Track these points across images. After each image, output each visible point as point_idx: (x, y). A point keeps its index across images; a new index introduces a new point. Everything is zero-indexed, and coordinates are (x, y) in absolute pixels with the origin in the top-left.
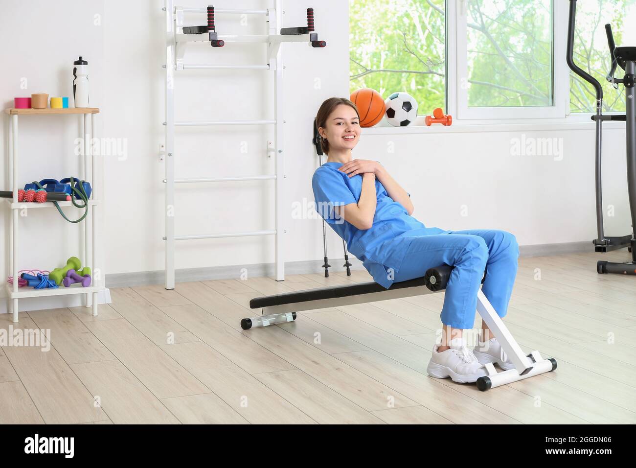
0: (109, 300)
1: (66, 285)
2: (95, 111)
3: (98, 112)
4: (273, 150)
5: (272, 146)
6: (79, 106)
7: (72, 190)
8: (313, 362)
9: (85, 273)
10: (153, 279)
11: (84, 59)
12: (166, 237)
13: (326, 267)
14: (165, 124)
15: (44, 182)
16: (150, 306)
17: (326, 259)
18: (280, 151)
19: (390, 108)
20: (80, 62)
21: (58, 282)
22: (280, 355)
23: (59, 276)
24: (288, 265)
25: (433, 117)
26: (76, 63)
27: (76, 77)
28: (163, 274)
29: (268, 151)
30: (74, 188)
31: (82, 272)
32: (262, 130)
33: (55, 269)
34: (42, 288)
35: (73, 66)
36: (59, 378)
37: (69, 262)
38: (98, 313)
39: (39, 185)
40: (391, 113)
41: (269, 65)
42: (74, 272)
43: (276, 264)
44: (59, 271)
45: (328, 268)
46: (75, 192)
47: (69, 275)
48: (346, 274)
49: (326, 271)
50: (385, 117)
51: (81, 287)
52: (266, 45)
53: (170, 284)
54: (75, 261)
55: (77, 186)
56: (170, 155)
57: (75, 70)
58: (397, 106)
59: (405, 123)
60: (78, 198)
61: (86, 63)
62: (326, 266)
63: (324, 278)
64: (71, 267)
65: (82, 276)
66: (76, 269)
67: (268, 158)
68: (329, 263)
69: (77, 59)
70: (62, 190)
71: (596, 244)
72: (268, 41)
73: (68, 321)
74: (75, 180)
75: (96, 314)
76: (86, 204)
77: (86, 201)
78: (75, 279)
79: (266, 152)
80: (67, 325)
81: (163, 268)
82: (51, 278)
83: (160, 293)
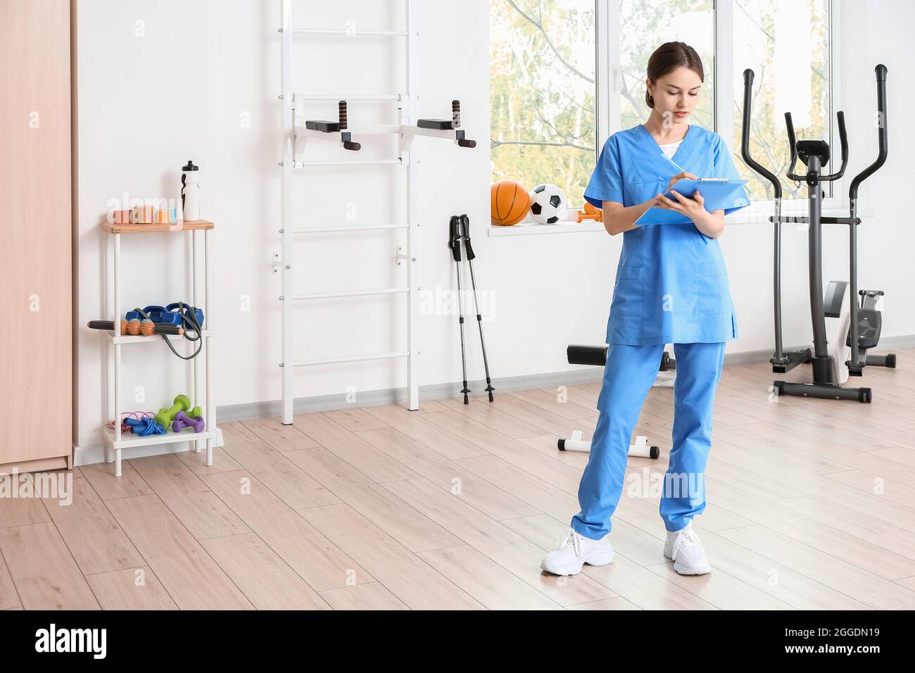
0: (221, 443)
1: (176, 430)
2: (209, 226)
3: (213, 227)
4: (403, 257)
5: (403, 252)
6: (189, 218)
7: (183, 319)
8: (481, 532)
9: (196, 414)
10: (266, 412)
11: (194, 164)
12: (283, 364)
13: (466, 393)
14: (282, 231)
15: (148, 309)
16: (271, 450)
17: (465, 383)
18: (414, 260)
19: (536, 203)
20: (190, 167)
21: (166, 427)
22: (442, 524)
23: (166, 419)
24: (422, 390)
25: (584, 212)
26: (185, 169)
27: (185, 185)
28: (280, 404)
29: (398, 257)
30: (184, 317)
31: (193, 412)
32: (391, 234)
33: (161, 410)
34: (148, 434)
35: (181, 173)
36: (192, 561)
37: (176, 401)
38: (213, 462)
39: (143, 313)
40: (537, 209)
41: (401, 159)
42: (183, 414)
43: (409, 389)
44: (165, 412)
45: (468, 394)
46: (186, 321)
47: (178, 418)
48: (488, 399)
49: (466, 397)
50: (530, 214)
51: (193, 432)
52: (397, 136)
53: (288, 418)
54: (184, 400)
55: (188, 313)
56: (288, 267)
57: (184, 177)
58: (543, 200)
59: (553, 220)
60: (189, 327)
61: (196, 168)
62: (465, 391)
63: (463, 405)
64: (179, 407)
65: (191, 417)
66: (185, 409)
67: (398, 266)
68: (468, 388)
69: (186, 164)
70: (172, 321)
71: (774, 364)
72: (401, 132)
73: (180, 474)
74: (185, 306)
75: (210, 463)
76: (200, 337)
77: (198, 330)
78: (184, 422)
79: (395, 259)
80: (180, 479)
81: (280, 398)
82: (158, 421)
83: (276, 430)
